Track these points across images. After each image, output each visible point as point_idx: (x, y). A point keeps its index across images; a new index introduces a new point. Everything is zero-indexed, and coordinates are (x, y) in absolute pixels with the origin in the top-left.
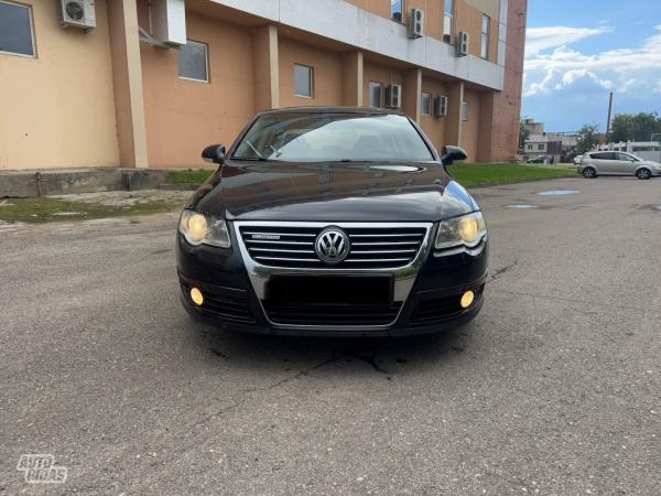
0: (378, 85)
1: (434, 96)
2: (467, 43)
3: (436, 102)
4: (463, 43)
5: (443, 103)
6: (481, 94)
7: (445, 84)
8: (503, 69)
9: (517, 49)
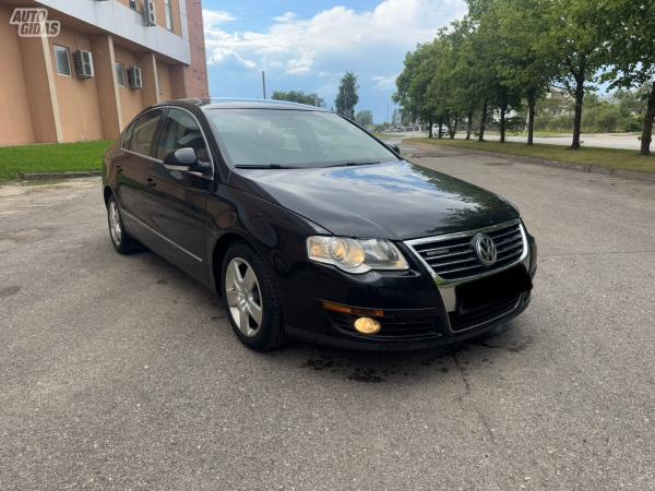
0: (63, 49)
1: (127, 67)
2: (154, 12)
3: (130, 72)
4: (150, 12)
5: (138, 74)
6: (172, 67)
7: (136, 54)
8: (188, 44)
9: (196, 24)
